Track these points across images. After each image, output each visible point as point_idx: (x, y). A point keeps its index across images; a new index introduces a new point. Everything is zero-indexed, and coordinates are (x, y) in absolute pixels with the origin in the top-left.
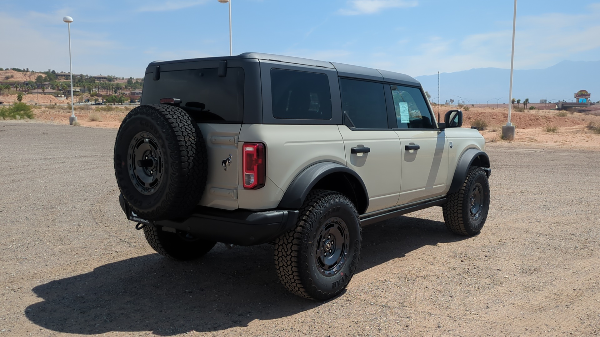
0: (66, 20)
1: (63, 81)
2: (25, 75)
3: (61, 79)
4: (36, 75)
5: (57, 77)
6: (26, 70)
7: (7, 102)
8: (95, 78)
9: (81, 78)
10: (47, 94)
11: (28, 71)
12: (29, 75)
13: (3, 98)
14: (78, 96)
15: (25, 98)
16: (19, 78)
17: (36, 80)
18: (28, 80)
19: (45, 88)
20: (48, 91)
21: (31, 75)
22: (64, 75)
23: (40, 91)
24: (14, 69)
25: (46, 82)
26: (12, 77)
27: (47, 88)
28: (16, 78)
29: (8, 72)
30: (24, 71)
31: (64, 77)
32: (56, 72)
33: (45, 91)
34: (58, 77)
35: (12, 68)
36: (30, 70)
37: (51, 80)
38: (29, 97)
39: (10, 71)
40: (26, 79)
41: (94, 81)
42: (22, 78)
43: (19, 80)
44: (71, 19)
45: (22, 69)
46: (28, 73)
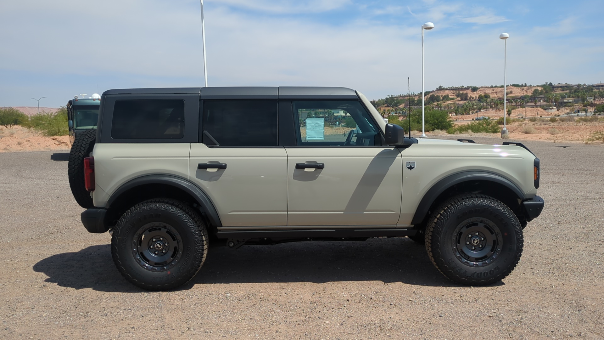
0: (502, 37)
1: (559, 92)
2: (523, 89)
3: (557, 90)
4: (533, 89)
5: (553, 89)
6: (524, 85)
7: (498, 116)
8: (593, 86)
9: (578, 88)
10: (539, 106)
11: (526, 86)
12: (526, 90)
13: (495, 113)
14: (570, 107)
15: (515, 112)
16: (518, 93)
17: (532, 93)
18: (525, 93)
19: (537, 101)
20: (540, 104)
21: (528, 90)
22: (561, 87)
23: (533, 104)
24: (514, 85)
25: (542, 94)
26: (511, 92)
27: (539, 101)
28: (515, 93)
29: (508, 88)
30: (522, 86)
31: (560, 89)
32: (553, 84)
33: (537, 104)
34: (555, 89)
35: (512, 84)
36: (528, 85)
37: (547, 92)
38: (519, 111)
39: (509, 88)
40: (523, 94)
41: (592, 89)
42: (519, 93)
43: (517, 95)
44: (507, 35)
45: (521, 85)
46: (526, 88)
